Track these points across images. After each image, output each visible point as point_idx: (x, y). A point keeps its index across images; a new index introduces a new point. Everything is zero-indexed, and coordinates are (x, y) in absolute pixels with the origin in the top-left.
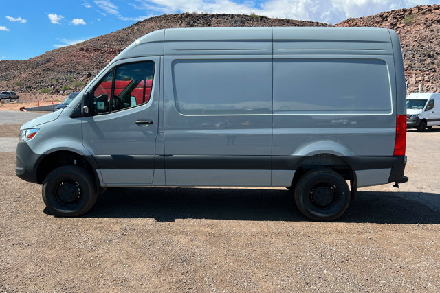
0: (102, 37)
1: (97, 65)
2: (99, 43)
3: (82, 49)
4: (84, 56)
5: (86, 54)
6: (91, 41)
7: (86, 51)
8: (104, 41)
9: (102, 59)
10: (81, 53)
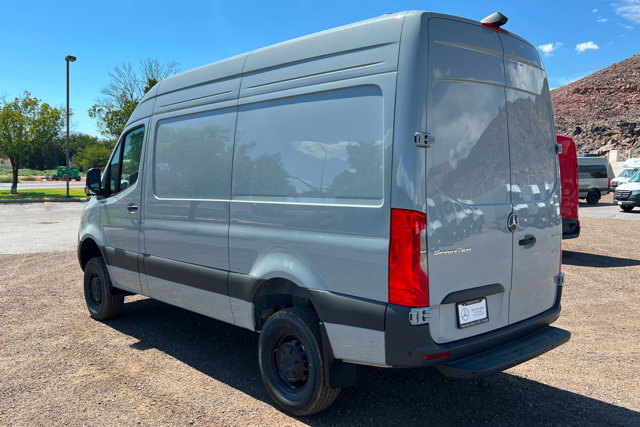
0: (615, 66)
1: (600, 113)
2: (607, 77)
3: (578, 91)
4: (578, 101)
5: (584, 98)
6: (594, 76)
7: (583, 93)
8: (616, 72)
9: (610, 103)
10: (575, 97)
